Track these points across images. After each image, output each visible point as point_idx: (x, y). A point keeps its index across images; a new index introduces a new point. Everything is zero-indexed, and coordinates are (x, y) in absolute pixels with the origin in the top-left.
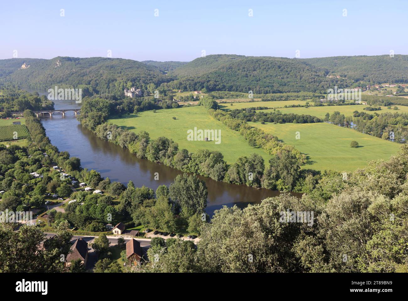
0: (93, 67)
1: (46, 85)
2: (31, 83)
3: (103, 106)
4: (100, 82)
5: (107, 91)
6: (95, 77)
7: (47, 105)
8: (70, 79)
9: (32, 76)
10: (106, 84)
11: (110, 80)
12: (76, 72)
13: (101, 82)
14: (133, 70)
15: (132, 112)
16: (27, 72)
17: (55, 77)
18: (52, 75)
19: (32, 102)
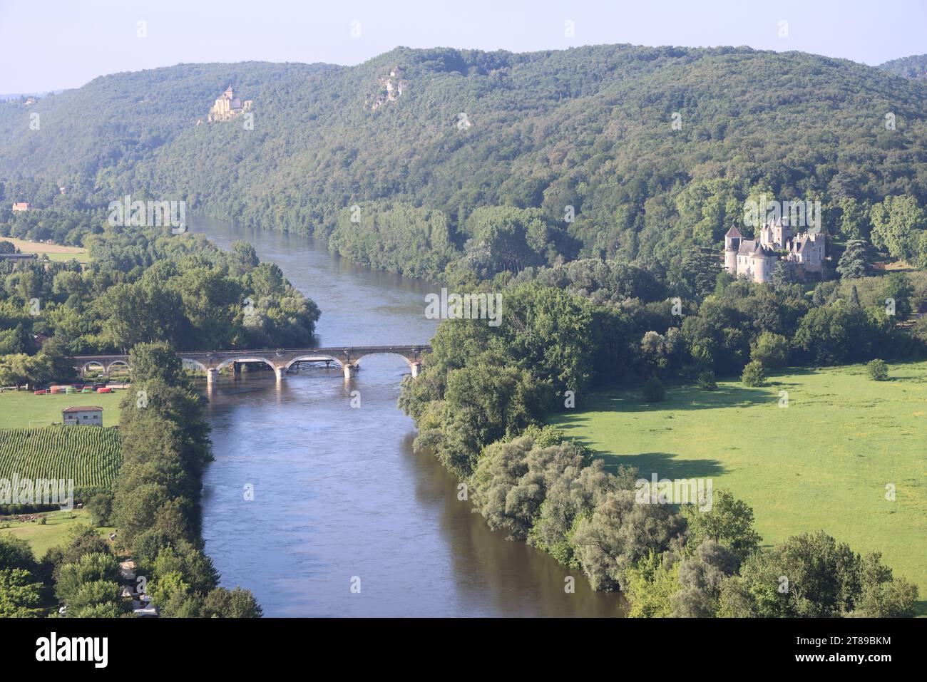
0: (573, 104)
1: (318, 206)
2: (245, 200)
3: (555, 328)
4: (592, 192)
5: (627, 246)
6: (573, 164)
7: (268, 321)
8: (442, 172)
9: (257, 159)
10: (626, 199)
11: (650, 175)
12: (480, 134)
13: (601, 192)
14: (800, 117)
15: (736, 374)
16: (235, 137)
17: (368, 164)
18: (354, 153)
19: (193, 298)
